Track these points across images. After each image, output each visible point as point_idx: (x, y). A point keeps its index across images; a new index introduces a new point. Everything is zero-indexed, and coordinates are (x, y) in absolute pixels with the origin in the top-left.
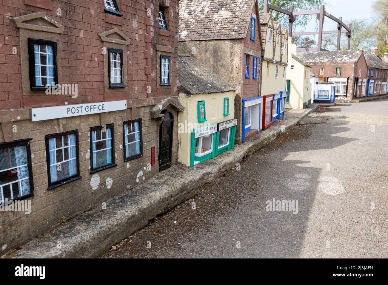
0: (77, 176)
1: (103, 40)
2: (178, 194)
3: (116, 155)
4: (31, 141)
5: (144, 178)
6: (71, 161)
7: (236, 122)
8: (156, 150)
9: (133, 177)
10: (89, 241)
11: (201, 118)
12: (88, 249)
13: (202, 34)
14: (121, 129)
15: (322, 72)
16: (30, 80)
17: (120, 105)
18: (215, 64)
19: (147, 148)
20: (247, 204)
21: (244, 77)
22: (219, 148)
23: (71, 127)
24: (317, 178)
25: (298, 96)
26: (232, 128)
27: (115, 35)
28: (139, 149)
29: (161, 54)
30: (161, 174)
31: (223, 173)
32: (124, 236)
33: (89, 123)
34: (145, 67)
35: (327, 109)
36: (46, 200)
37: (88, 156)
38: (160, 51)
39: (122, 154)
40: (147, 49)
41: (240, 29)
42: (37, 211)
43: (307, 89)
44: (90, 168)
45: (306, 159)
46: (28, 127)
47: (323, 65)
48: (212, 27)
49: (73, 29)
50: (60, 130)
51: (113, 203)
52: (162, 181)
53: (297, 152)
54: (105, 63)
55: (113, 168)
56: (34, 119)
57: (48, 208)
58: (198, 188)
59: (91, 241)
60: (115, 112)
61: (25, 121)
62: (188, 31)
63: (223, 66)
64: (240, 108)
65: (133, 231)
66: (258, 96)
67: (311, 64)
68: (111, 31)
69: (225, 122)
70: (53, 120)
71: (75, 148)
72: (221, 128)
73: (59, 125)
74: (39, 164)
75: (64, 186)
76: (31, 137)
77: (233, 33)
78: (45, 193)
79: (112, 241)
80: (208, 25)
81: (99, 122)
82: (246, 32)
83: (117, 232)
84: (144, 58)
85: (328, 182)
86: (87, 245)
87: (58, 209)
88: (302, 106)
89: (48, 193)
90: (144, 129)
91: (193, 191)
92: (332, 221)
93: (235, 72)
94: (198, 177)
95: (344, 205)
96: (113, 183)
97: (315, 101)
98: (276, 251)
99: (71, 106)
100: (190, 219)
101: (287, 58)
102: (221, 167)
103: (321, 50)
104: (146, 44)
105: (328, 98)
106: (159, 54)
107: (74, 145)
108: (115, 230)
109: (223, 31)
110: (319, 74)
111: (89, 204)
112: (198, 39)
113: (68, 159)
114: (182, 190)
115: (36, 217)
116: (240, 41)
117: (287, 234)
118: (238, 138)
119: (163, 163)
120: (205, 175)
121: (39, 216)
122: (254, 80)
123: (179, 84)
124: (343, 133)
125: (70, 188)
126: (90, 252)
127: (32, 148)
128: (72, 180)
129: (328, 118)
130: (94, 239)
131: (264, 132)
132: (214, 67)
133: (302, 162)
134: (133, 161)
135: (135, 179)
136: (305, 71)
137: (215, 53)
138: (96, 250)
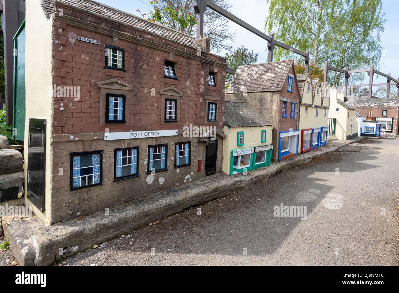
0: (137, 175)
1: (161, 94)
2: (211, 193)
3: (168, 163)
4: (103, 152)
5: (191, 180)
6: (133, 165)
7: (272, 147)
8: (202, 162)
9: (181, 178)
10: (131, 217)
11: (240, 143)
12: (130, 222)
13: (253, 88)
14: (173, 148)
15: (370, 114)
16: (106, 117)
17: (173, 132)
18: (261, 108)
19: (195, 161)
20: (258, 207)
21: (280, 117)
22: (256, 164)
23: (134, 145)
24: (325, 194)
25: (342, 131)
26: (268, 151)
27: (171, 91)
28: (188, 160)
29: (209, 101)
30: (205, 178)
31: (255, 182)
32: (161, 217)
33: (148, 143)
34: (195, 110)
35: (371, 141)
36: (111, 188)
37: (146, 163)
38: (208, 100)
39: (173, 163)
40: (197, 99)
41: (278, 85)
42: (104, 194)
43: (351, 126)
44: (147, 170)
45: (326, 178)
46: (102, 144)
47: (371, 108)
48: (260, 84)
49: (139, 88)
50: (125, 146)
51: (162, 194)
52: (203, 183)
53: (322, 172)
54: (162, 107)
55: (165, 172)
56: (106, 139)
57: (113, 193)
58: (230, 190)
59: (133, 217)
60: (169, 137)
61: (100, 140)
62: (245, 87)
63: (266, 109)
64: (276, 137)
65: (169, 215)
66: (296, 129)
67: (361, 107)
68: (168, 88)
69: (261, 146)
70: (120, 140)
71: (136, 157)
72: (257, 150)
73: (124, 143)
74: (108, 165)
75: (126, 180)
76: (104, 150)
77: (273, 87)
78: (111, 183)
79: (151, 219)
80: (258, 83)
81: (156, 142)
82: (282, 87)
83: (155, 214)
84: (194, 103)
85: (333, 198)
86: (129, 220)
87: (120, 194)
88: (345, 138)
89: (113, 183)
90: (193, 148)
91: (225, 192)
92: (317, 230)
93: (274, 113)
94: (230, 183)
95: (335, 218)
96: (165, 181)
97: (362, 135)
98: (257, 246)
99: (133, 132)
100: (212, 211)
101: (329, 104)
102: (254, 178)
103: (372, 97)
104: (196, 95)
105: (373, 133)
106: (208, 101)
107: (136, 156)
108: (153, 212)
109: (267, 86)
110: (368, 115)
111: (145, 193)
112: (250, 92)
113: (131, 164)
114: (214, 190)
115: (103, 198)
116: (277, 93)
117: (273, 234)
118: (275, 158)
119: (207, 171)
120: (237, 182)
121: (105, 197)
122: (292, 119)
123: (224, 120)
124: (369, 161)
125: (130, 181)
126: (132, 225)
127: (104, 156)
128: (131, 177)
129: (363, 148)
130: (135, 216)
131: (302, 155)
132: (260, 109)
133: (321, 180)
134: (182, 168)
135: (183, 180)
136: (348, 113)
137: (260, 100)
138: (136, 224)
